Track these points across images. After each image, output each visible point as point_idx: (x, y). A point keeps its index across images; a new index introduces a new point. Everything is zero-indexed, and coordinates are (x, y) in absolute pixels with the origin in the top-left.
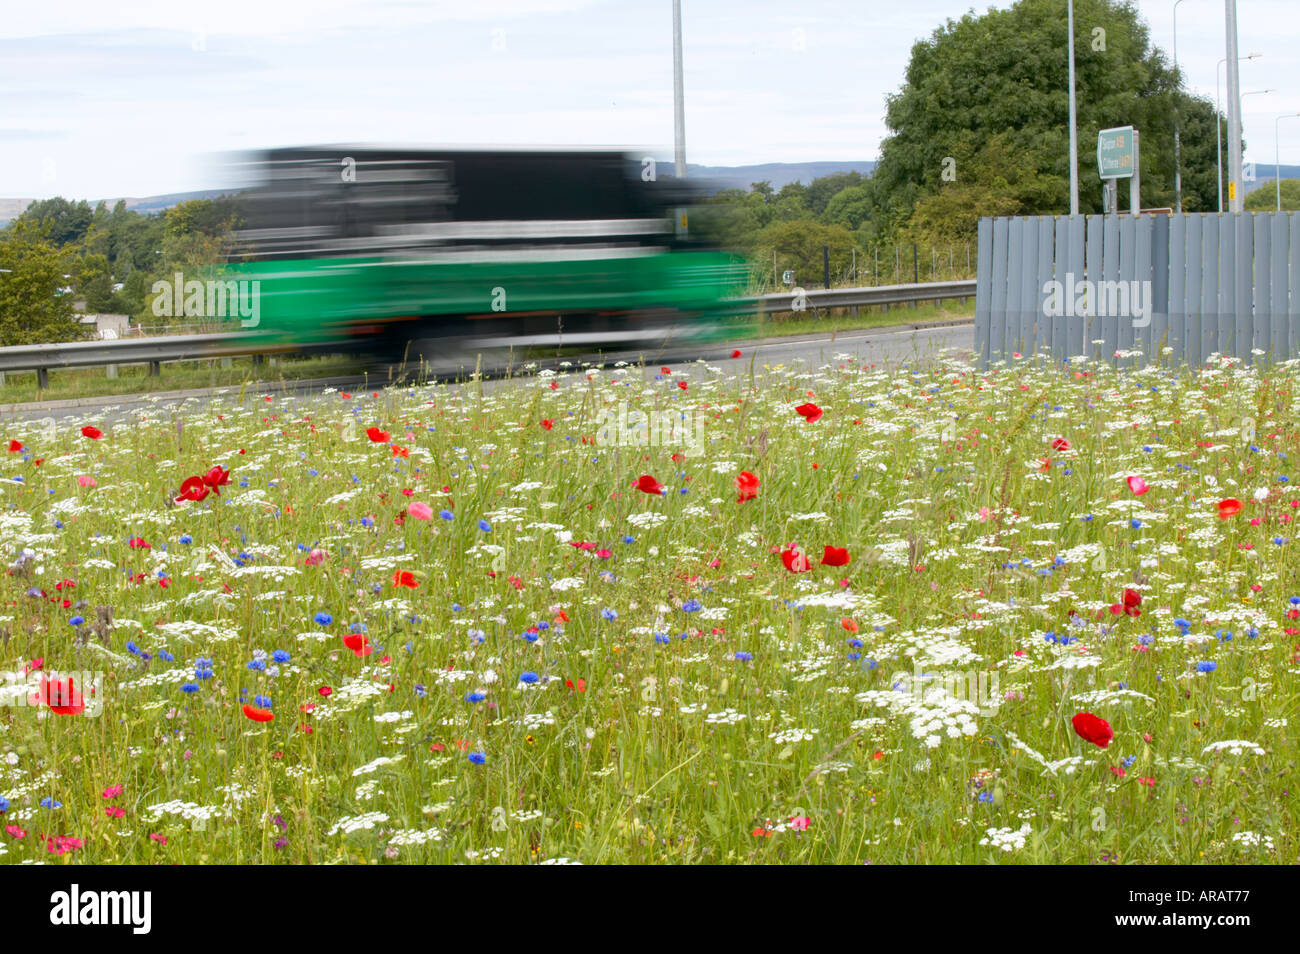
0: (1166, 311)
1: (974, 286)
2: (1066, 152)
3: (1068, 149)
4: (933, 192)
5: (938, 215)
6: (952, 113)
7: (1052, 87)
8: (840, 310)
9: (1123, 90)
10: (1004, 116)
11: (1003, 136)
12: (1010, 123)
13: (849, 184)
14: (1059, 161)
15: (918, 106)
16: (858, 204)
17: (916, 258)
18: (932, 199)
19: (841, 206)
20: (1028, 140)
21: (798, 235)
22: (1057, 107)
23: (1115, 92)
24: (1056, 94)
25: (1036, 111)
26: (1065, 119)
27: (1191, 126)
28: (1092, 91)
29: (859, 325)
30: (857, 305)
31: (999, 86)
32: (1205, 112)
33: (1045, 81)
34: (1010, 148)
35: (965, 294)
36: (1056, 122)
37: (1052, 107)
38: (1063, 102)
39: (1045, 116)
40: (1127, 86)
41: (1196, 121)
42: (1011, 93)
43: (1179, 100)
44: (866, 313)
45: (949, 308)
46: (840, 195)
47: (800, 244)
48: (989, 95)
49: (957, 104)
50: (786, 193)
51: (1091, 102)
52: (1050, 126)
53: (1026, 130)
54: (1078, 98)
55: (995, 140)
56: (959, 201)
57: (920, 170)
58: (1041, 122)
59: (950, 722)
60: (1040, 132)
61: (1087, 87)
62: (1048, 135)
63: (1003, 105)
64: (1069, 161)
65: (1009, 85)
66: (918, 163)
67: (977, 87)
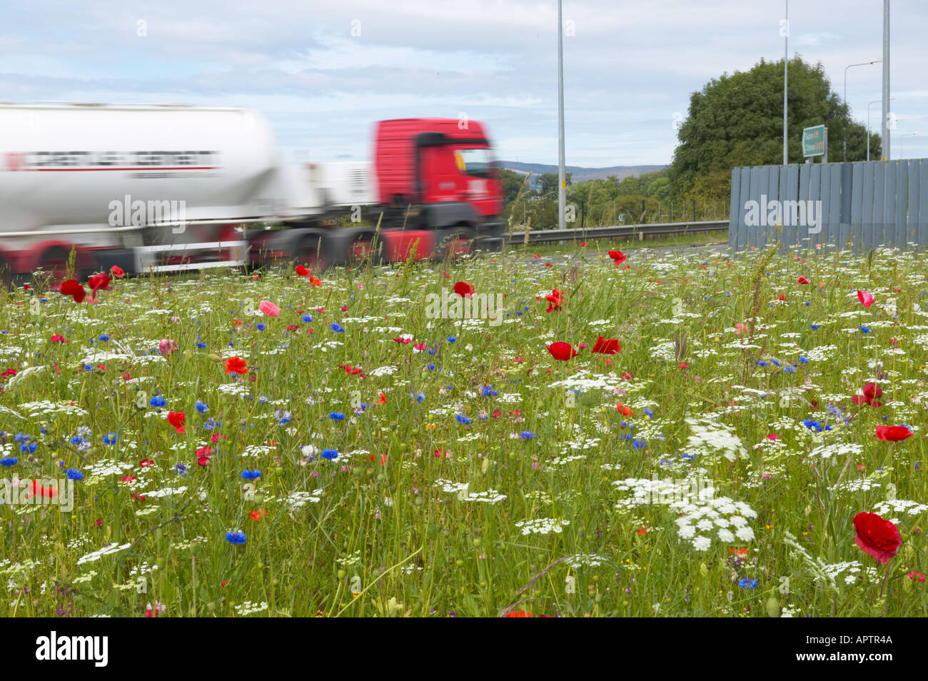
0: (850, 223)
1: (728, 223)
2: (781, 151)
3: (782, 150)
4: (704, 175)
5: (708, 187)
6: (714, 131)
7: (774, 115)
8: (651, 236)
9: (814, 116)
10: (746, 133)
11: (744, 143)
12: (749, 136)
13: (660, 177)
14: (776, 157)
15: (695, 128)
16: (664, 188)
17: (694, 209)
18: (704, 179)
19: (655, 188)
20: (759, 145)
21: (632, 203)
22: (776, 127)
23: (810, 118)
24: (776, 119)
25: (764, 129)
26: (781, 133)
27: (852, 139)
28: (796, 117)
29: (661, 244)
30: (661, 233)
31: (743, 115)
32: (860, 132)
33: (770, 112)
34: (748, 149)
35: (723, 228)
36: (775, 135)
37: (773, 127)
38: (780, 123)
39: (769, 131)
40: (816, 114)
41: (855, 137)
42: (751, 119)
43: (846, 122)
44: (666, 238)
45: (712, 236)
46: (654, 183)
47: (632, 207)
48: (738, 120)
49: (717, 126)
50: (626, 182)
51: (795, 124)
52: (772, 137)
53: (759, 140)
54: (788, 122)
55: (740, 145)
56: (719, 179)
57: (696, 163)
58: (767, 135)
59: (722, 523)
60: (766, 140)
61: (793, 115)
62: (771, 142)
63: (746, 127)
64: (782, 157)
65: (749, 115)
66: (695, 159)
67: (730, 116)
